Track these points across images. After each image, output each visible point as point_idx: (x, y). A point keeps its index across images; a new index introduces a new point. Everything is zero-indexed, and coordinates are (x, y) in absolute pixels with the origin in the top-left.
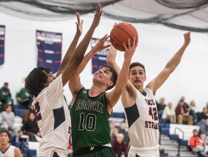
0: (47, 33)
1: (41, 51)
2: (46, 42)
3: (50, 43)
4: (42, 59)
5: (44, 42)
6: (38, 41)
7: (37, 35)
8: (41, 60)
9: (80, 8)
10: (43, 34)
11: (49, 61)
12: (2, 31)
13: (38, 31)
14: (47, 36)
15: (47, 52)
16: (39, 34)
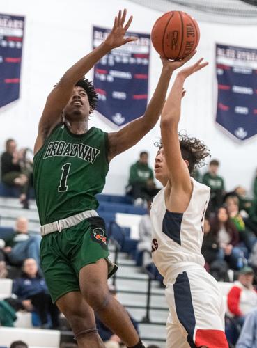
0: (237, 49)
1: (225, 87)
2: (236, 70)
3: (245, 71)
4: (225, 105)
5: (231, 68)
6: (219, 66)
7: (217, 55)
8: (225, 108)
10: (231, 53)
11: (242, 110)
12: (145, 45)
13: (219, 46)
14: (239, 57)
15: (237, 89)
16: (220, 51)
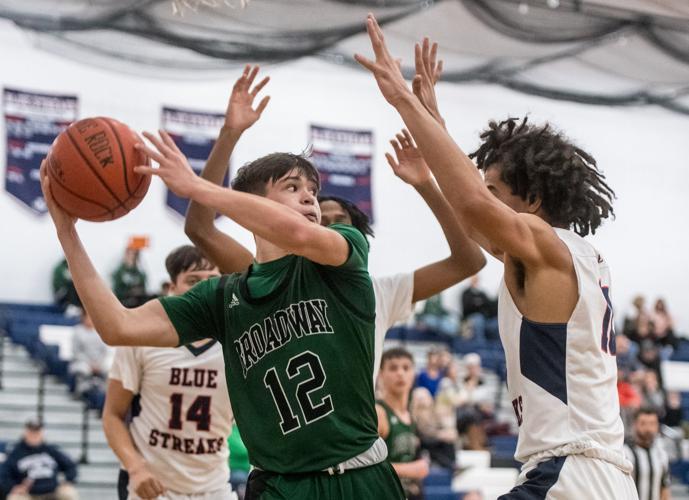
9: (280, 45)
